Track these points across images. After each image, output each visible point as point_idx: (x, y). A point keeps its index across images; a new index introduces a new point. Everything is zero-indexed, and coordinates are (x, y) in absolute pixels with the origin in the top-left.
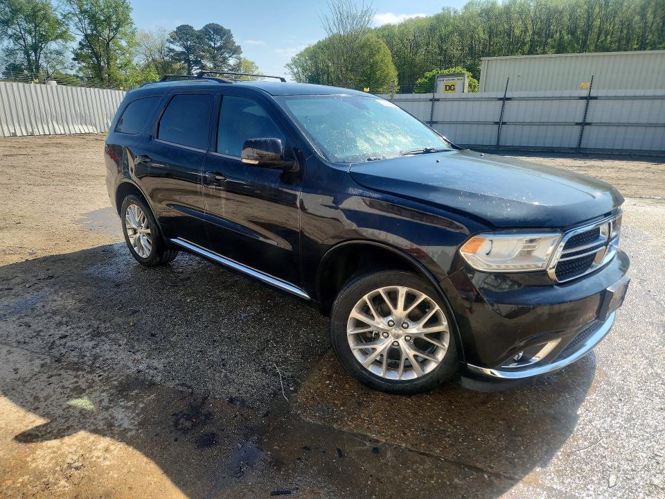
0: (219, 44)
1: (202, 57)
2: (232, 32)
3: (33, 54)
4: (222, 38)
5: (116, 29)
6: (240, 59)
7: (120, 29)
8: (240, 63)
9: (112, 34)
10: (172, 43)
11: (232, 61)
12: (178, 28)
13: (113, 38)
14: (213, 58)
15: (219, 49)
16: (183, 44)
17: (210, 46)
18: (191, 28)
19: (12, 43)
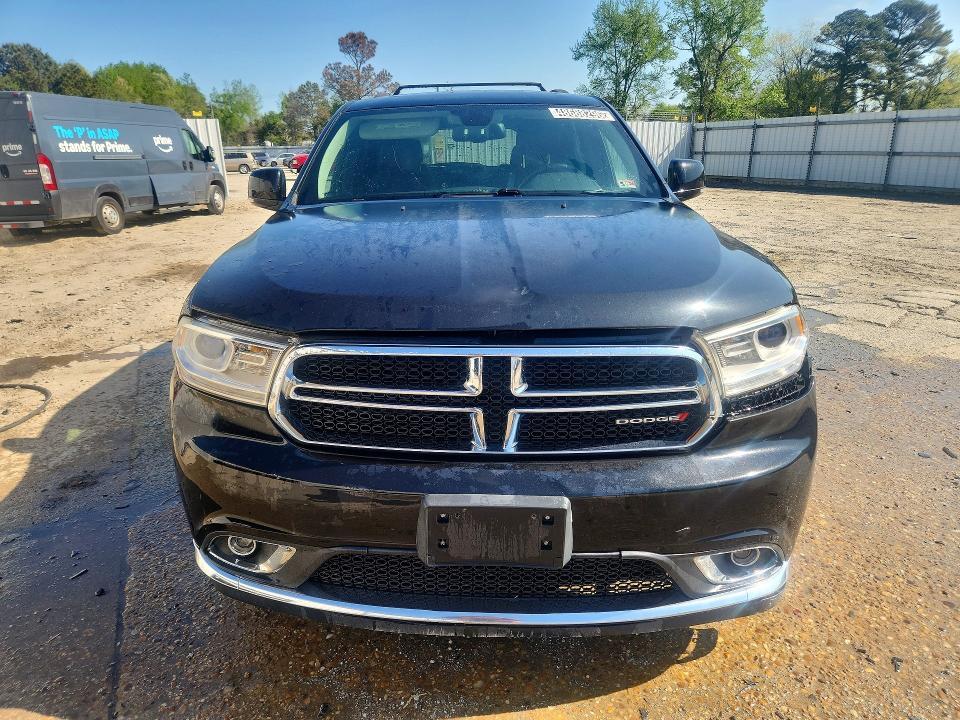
0: (908, 33)
1: (869, 58)
2: (939, 8)
3: (624, 82)
4: (917, 21)
5: (737, 34)
6: (944, 53)
7: (743, 33)
8: (943, 60)
9: (729, 43)
10: (823, 41)
11: (928, 59)
12: (838, 18)
13: (730, 47)
14: (891, 57)
15: (909, 39)
16: (842, 41)
17: (890, 37)
18: (861, 13)
19: (603, 71)
